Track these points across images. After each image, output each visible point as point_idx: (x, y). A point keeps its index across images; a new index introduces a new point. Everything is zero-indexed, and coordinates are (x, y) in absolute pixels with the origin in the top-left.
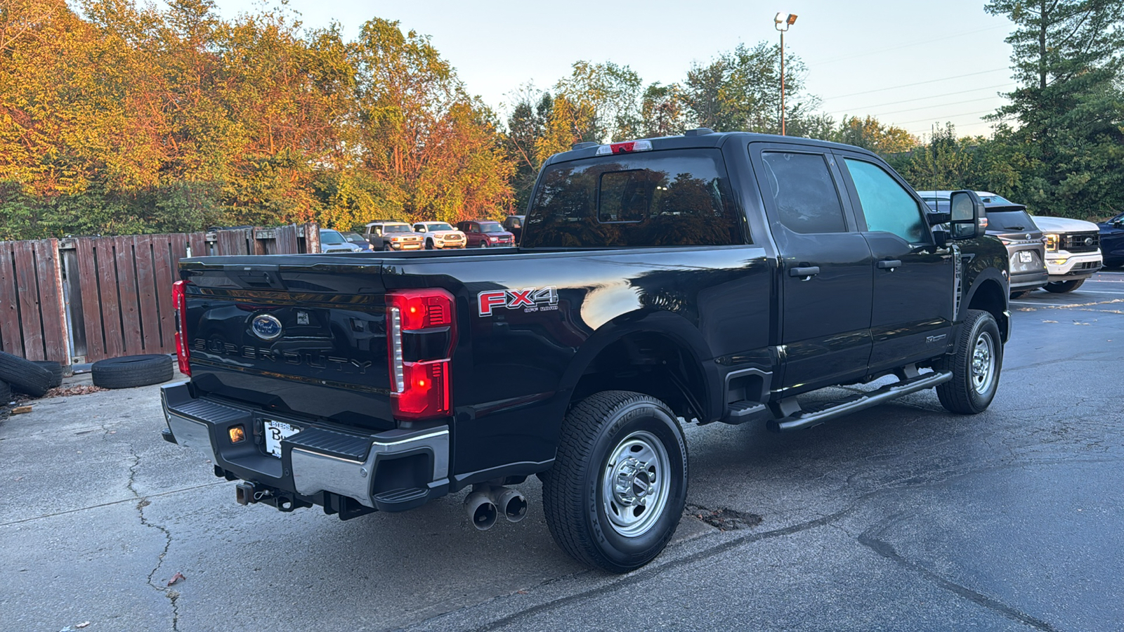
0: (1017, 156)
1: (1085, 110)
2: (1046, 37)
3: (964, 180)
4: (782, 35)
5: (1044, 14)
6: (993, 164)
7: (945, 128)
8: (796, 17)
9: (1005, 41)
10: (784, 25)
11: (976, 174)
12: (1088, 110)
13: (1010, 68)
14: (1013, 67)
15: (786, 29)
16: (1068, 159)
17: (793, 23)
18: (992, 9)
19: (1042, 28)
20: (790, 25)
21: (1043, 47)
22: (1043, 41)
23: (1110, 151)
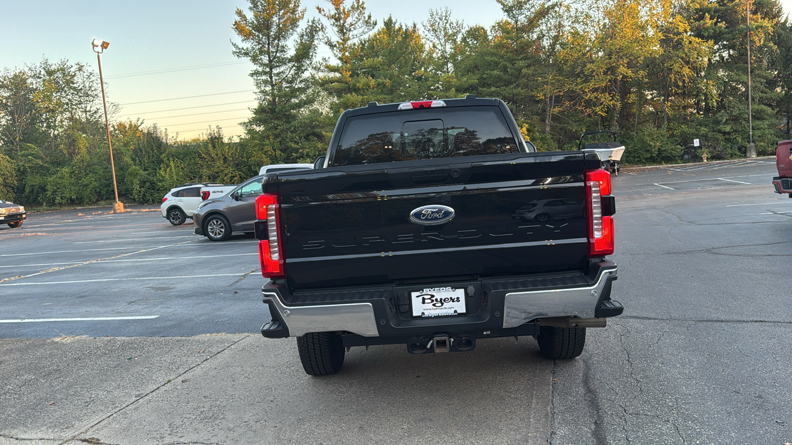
0: (267, 148)
1: (303, 122)
2: (273, 75)
3: (235, 164)
4: (98, 56)
5: (270, 61)
6: (253, 153)
7: (216, 130)
8: (109, 44)
9: (249, 75)
10: (99, 49)
11: (243, 160)
12: (304, 121)
13: (254, 92)
14: (256, 93)
15: (101, 52)
16: (297, 151)
17: (106, 48)
18: (238, 54)
19: (270, 69)
20: (104, 50)
21: (272, 82)
22: (271, 78)
23: (319, 146)
